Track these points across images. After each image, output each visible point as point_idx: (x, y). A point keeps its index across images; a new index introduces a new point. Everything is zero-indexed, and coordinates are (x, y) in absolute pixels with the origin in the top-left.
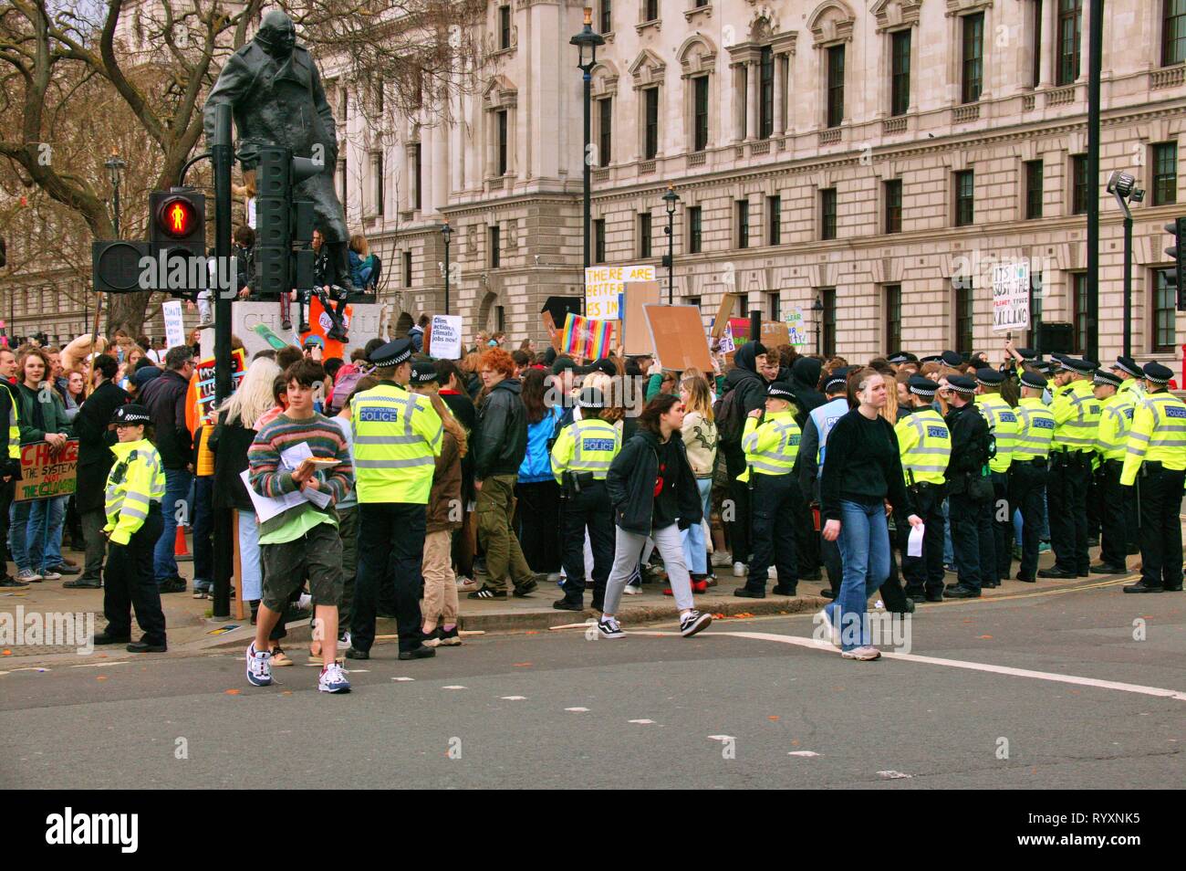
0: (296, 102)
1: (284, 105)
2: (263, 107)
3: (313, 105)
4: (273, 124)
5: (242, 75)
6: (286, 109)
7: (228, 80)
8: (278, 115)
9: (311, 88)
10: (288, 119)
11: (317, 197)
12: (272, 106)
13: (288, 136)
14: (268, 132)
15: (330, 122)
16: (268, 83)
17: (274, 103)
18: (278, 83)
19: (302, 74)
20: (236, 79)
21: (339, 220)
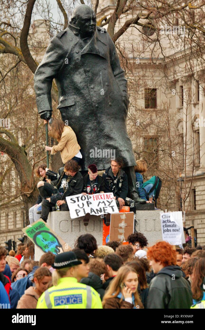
0: (97, 69)
1: (88, 71)
2: (74, 74)
3: (110, 70)
4: (81, 85)
5: (60, 52)
6: (90, 74)
7: (50, 56)
8: (84, 78)
9: (109, 59)
10: (92, 81)
11: (112, 135)
12: (80, 73)
13: (91, 93)
14: (77, 90)
15: (124, 82)
16: (77, 57)
17: (81, 70)
18: (83, 56)
19: (101, 49)
20: (56, 55)
21: (128, 151)
